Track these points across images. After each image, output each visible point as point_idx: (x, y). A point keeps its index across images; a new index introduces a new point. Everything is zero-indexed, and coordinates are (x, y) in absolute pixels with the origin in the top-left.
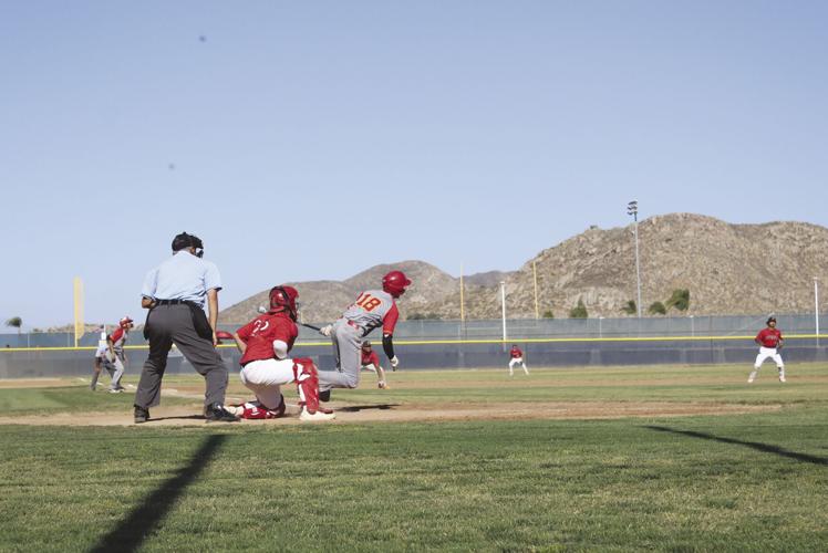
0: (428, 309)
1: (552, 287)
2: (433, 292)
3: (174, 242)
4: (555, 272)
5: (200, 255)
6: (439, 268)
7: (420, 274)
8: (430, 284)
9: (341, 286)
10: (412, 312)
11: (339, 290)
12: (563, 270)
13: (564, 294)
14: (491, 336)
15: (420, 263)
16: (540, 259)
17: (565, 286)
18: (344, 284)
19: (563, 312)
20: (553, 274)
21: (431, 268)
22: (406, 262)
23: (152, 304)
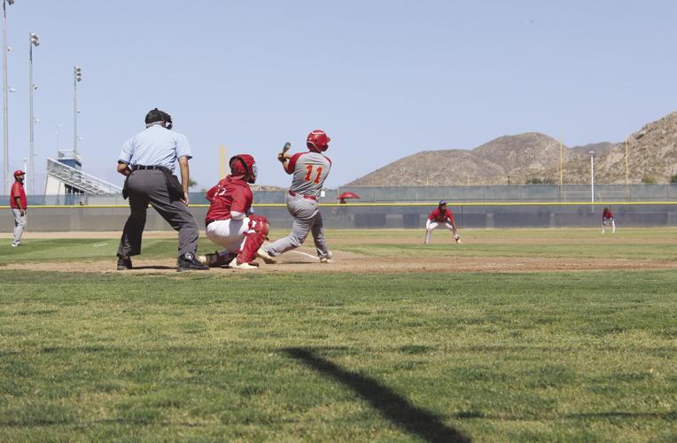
0: (545, 174)
1: (654, 157)
2: (549, 160)
3: (148, 116)
4: (657, 144)
5: (169, 127)
6: (556, 139)
7: (538, 144)
8: (547, 153)
9: (469, 155)
10: (530, 178)
11: (468, 158)
12: (664, 141)
13: (664, 162)
14: (582, 199)
15: (539, 135)
16: (644, 132)
17: (665, 156)
18: (473, 152)
19: (663, 178)
20: (655, 145)
21: (548, 139)
22: (527, 134)
23: (127, 169)
